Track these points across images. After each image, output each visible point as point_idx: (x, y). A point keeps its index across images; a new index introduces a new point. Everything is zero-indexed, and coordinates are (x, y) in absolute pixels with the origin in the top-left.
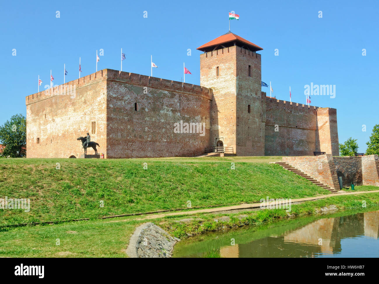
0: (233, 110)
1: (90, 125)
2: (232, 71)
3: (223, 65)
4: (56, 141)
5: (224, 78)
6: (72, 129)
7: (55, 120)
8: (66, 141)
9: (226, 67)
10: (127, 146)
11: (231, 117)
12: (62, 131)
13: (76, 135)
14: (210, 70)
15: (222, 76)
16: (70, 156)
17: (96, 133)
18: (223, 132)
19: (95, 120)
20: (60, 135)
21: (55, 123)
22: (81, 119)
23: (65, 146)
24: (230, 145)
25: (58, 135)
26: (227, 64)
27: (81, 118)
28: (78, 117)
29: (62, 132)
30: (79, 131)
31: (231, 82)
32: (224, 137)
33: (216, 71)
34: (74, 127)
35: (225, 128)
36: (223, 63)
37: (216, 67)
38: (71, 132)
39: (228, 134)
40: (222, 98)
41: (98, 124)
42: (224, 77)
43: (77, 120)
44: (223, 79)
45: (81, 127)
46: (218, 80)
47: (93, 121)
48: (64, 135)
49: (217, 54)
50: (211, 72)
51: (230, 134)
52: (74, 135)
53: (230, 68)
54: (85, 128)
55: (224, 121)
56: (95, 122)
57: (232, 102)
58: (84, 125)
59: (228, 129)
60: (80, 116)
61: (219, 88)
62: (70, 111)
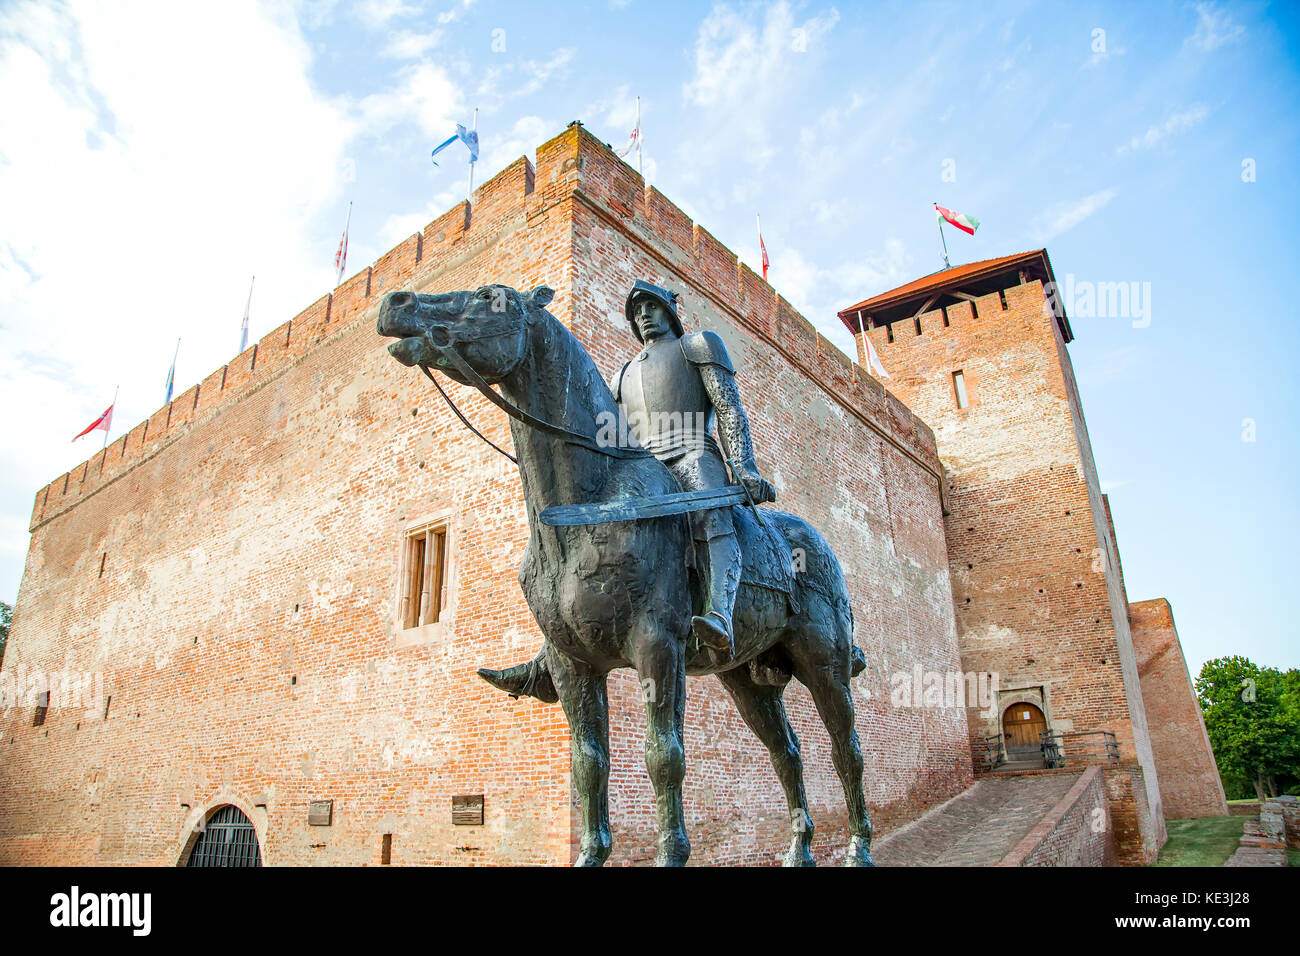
0: (1080, 547)
1: (399, 562)
2: (1042, 381)
3: (982, 360)
4: (133, 707)
5: (1003, 411)
6: (247, 615)
7: (150, 576)
8: (194, 700)
9: (1003, 365)
10: (702, 724)
11: (1075, 583)
12: (181, 633)
13: (266, 648)
14: (916, 388)
15: (989, 407)
16: (211, 805)
17: (448, 614)
18: (1035, 656)
19: (445, 512)
20: (160, 666)
21: (144, 596)
22: (318, 536)
23: (180, 732)
24: (1095, 724)
25: (149, 665)
26: (1008, 356)
27: (323, 524)
28: (300, 526)
29: (174, 643)
30: (297, 617)
31: (1043, 425)
32: (1047, 685)
33: (950, 387)
34: (264, 596)
35: (1043, 638)
36: (984, 352)
37: (950, 373)
38: (235, 637)
39: (1066, 667)
40: (1003, 501)
41: (469, 538)
42: (1001, 407)
43: (289, 543)
44: (995, 419)
45: (313, 586)
46: (964, 424)
47: (424, 520)
48: (185, 664)
49: (947, 324)
50: (922, 397)
51: (1079, 666)
52: (256, 651)
53: (1026, 370)
54: (347, 589)
55: (1032, 605)
56: (441, 536)
57: (1068, 513)
58: (338, 570)
59: (1065, 642)
60: (315, 513)
61: (978, 459)
62: (245, 497)
